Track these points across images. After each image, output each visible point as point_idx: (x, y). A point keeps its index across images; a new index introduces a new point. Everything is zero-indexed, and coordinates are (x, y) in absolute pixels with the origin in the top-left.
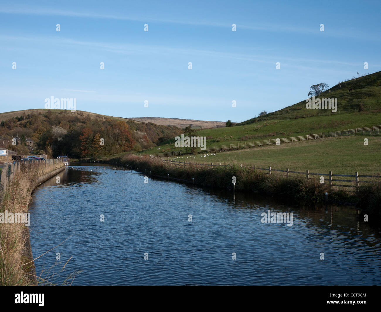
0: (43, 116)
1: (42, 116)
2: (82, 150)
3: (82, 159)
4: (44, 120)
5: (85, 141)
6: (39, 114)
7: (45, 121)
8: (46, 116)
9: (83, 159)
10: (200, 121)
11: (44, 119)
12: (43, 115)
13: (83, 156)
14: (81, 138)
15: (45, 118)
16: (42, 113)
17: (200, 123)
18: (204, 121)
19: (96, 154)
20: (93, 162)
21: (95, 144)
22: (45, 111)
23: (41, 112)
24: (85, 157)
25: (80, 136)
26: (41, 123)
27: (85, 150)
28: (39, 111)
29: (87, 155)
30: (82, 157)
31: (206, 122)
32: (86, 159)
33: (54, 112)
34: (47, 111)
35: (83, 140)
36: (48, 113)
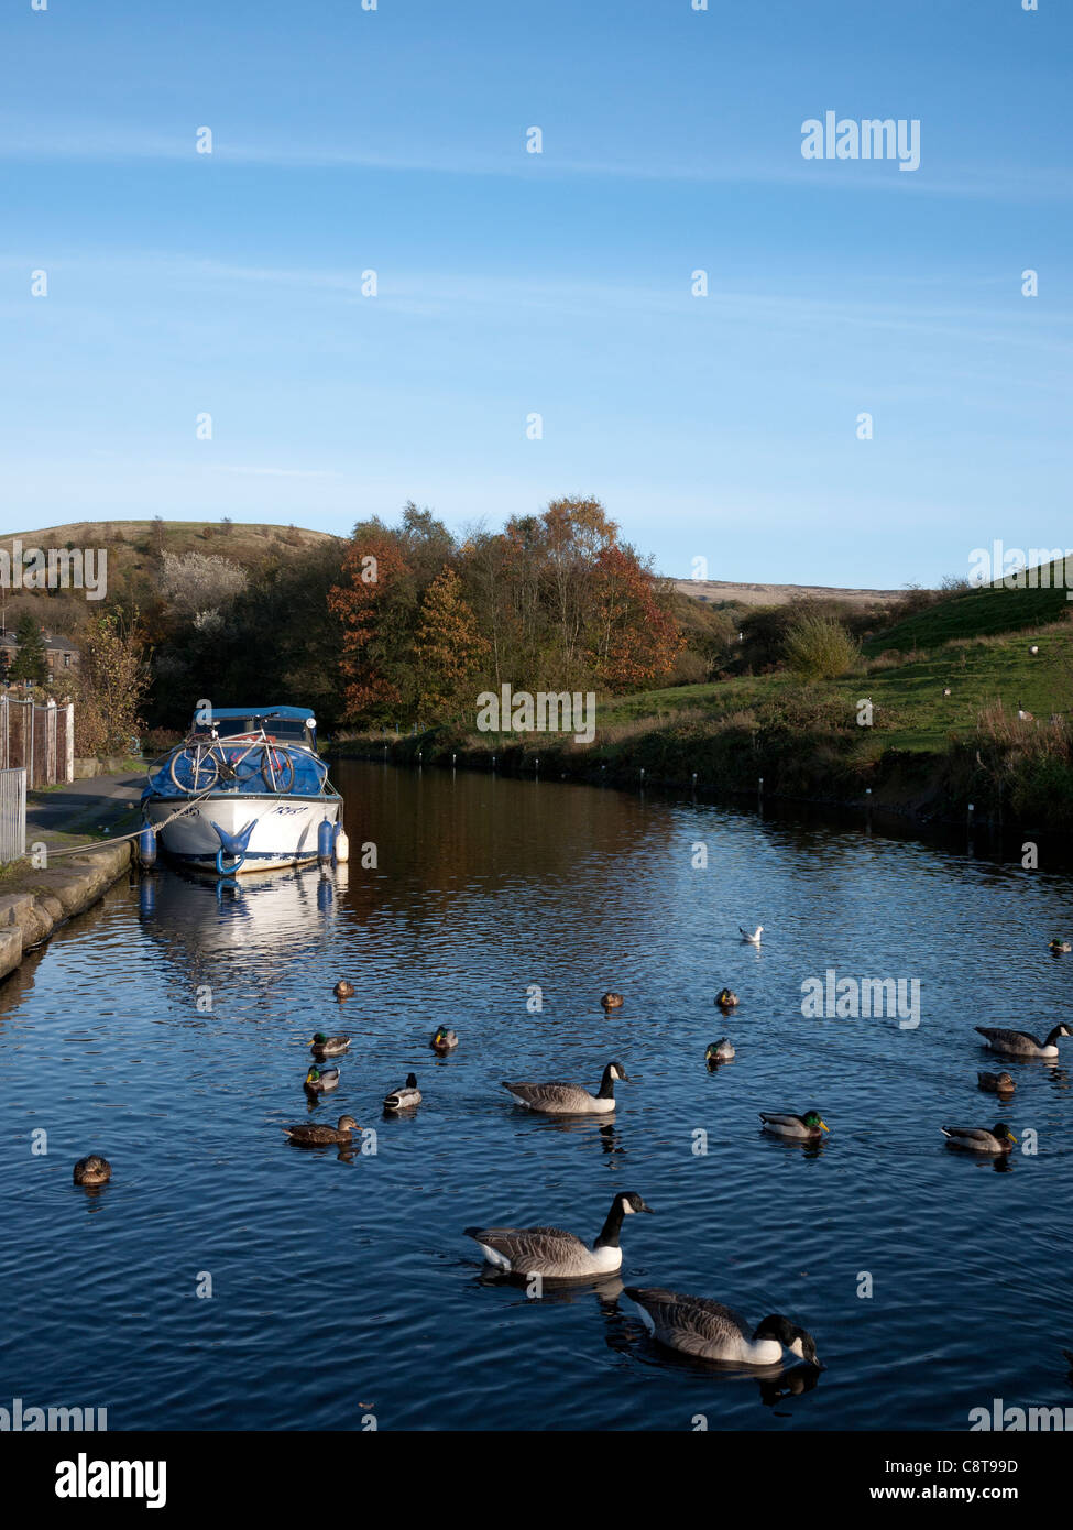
0: (132, 547)
1: (126, 547)
2: (348, 681)
3: (344, 737)
4: (137, 563)
5: (369, 624)
6: (117, 540)
7: (138, 567)
8: (143, 550)
9: (353, 738)
10: (734, 585)
11: (137, 558)
12: (131, 544)
13: (353, 721)
14: (338, 603)
15: (141, 556)
16: (127, 537)
17: (732, 591)
18: (748, 586)
19: (436, 703)
20: (443, 763)
21: (430, 640)
22: (140, 528)
23: (124, 530)
24: (363, 726)
25: (336, 590)
26: (120, 576)
27: (362, 680)
28: (114, 529)
29: (374, 711)
30: (347, 727)
31: (759, 588)
32: (373, 736)
33: (177, 532)
34: (148, 528)
35: (353, 618)
36: (151, 534)
